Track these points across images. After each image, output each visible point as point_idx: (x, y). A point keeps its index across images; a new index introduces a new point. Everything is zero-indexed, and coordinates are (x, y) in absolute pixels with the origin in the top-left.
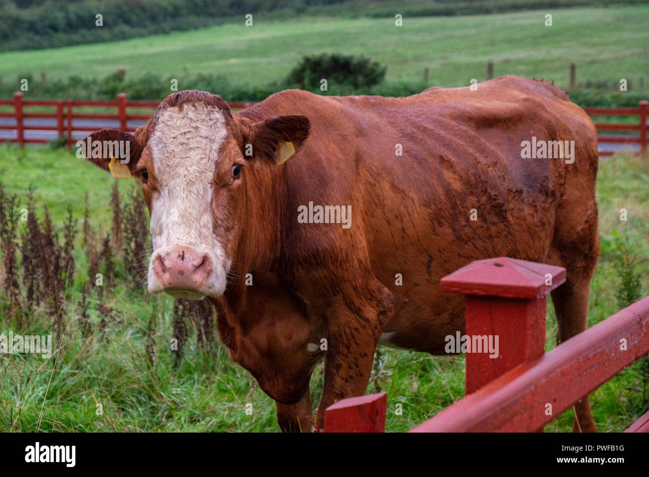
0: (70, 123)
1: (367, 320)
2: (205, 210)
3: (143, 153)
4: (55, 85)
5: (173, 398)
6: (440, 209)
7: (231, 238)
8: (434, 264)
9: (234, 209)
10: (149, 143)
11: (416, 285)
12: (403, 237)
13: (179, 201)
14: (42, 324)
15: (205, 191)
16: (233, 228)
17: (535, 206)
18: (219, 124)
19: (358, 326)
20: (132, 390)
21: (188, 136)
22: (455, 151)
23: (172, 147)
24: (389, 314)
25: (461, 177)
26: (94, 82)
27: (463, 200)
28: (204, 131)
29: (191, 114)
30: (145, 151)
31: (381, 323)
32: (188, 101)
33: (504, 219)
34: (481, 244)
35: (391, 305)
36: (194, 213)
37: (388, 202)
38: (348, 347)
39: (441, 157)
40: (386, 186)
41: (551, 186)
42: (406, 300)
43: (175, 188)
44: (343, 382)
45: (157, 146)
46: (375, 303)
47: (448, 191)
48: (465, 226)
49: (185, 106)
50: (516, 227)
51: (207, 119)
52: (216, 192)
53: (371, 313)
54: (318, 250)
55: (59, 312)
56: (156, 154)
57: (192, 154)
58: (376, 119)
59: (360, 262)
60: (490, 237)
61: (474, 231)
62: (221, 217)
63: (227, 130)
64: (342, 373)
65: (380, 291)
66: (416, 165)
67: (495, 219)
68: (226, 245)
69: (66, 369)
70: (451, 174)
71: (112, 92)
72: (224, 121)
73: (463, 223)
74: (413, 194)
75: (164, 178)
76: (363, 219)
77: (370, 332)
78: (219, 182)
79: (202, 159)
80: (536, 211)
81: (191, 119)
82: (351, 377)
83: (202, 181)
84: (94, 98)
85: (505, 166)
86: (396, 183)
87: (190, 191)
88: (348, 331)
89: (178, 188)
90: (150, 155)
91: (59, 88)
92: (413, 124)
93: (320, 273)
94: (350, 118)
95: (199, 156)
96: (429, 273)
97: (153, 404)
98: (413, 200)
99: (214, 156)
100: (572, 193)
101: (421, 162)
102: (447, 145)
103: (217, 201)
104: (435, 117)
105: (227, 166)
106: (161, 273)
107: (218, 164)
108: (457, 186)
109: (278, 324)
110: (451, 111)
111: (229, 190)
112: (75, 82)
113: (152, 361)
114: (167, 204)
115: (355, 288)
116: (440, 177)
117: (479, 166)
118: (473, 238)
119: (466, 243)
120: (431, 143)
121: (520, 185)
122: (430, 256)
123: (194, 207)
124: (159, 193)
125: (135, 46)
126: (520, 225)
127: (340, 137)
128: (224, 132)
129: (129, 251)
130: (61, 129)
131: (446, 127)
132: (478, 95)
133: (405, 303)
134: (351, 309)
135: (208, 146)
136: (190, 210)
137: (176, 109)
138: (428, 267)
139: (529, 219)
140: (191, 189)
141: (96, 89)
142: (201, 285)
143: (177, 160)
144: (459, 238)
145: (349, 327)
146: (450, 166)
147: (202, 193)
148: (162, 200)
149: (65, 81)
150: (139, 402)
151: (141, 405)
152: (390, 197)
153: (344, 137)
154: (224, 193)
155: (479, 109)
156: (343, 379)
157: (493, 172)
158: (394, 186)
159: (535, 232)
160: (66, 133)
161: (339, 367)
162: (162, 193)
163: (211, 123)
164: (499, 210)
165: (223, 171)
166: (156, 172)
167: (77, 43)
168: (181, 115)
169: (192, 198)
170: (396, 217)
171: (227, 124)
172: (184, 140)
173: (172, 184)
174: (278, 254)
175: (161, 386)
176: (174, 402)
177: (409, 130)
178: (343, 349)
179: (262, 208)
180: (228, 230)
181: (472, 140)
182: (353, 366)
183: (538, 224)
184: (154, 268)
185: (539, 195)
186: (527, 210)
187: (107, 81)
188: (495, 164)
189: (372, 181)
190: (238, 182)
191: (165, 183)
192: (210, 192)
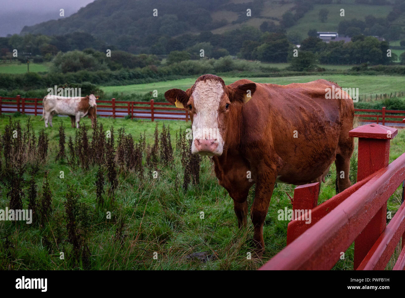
0: (132, 110)
1: (273, 169)
2: (215, 121)
3: (190, 99)
4: (126, 97)
5: (185, 204)
6: (300, 127)
7: (224, 133)
8: (297, 148)
9: (226, 121)
10: (192, 94)
11: (290, 157)
12: (286, 138)
13: (205, 117)
14: (132, 176)
15: (215, 113)
16: (225, 129)
17: (335, 128)
18: (220, 88)
19: (269, 172)
20: (169, 201)
21: (208, 92)
22: (305, 106)
23: (202, 96)
24: (281, 167)
25: (308, 116)
26: (141, 96)
27: (309, 124)
28: (214, 90)
29: (209, 84)
30: (191, 98)
31: (278, 171)
32: (208, 78)
33: (324, 132)
34: (315, 141)
35: (282, 164)
36: (211, 122)
37: (281, 124)
38: (265, 180)
39: (300, 107)
40: (280, 117)
41: (339, 120)
42: (286, 163)
43: (203, 112)
44: (263, 194)
45: (196, 95)
46: (276, 163)
47: (303, 120)
48: (309, 134)
49: (207, 80)
50: (328, 135)
51: (216, 85)
52: (219, 114)
53: (274, 167)
54: (255, 141)
55: (142, 170)
56: (195, 99)
57: (210, 99)
58: (275, 92)
59: (271, 146)
60: (319, 138)
61: (313, 137)
62: (221, 124)
63: (224, 90)
64: (263, 190)
65: (277, 158)
66: (291, 110)
67: (320, 132)
68: (223, 135)
69: (144, 192)
70: (304, 114)
71: (148, 100)
72: (222, 87)
73: (308, 133)
74: (290, 121)
75: (199, 108)
76: (271, 130)
77: (274, 175)
78: (221, 110)
79: (214, 101)
80: (335, 129)
81: (209, 85)
82: (266, 192)
83: (214, 109)
84: (141, 101)
85: (323, 112)
86: (284, 117)
87: (209, 113)
88: (265, 173)
89: (204, 112)
90: (193, 100)
91: (128, 98)
92: (289, 95)
93: (256, 150)
94: (266, 91)
95: (213, 100)
96: (295, 152)
97: (178, 206)
98: (290, 124)
99: (219, 100)
100: (345, 124)
101: (293, 109)
102: (302, 103)
103: (220, 118)
104: (297, 92)
105: (224, 104)
106: (198, 145)
107: (220, 103)
108: (306, 119)
109: (238, 171)
110: (302, 91)
111: (224, 114)
112: (134, 95)
113: (177, 190)
114: (200, 118)
115: (269, 157)
116: (300, 115)
117: (314, 111)
118: (312, 139)
119: (310, 141)
120: (296, 102)
121: (329, 119)
122: (296, 145)
123: (211, 119)
124: (196, 114)
125: (154, 85)
126: (330, 135)
127: (262, 98)
128: (222, 91)
129: (162, 151)
130: (129, 112)
131: (301, 96)
132: (312, 85)
133: (286, 164)
134: (267, 165)
135: (216, 96)
136: (209, 121)
137: (203, 81)
138: (295, 150)
139: (333, 133)
140: (210, 112)
141: (142, 98)
142: (214, 150)
143: (204, 101)
144: (307, 139)
145: (266, 172)
146: (304, 111)
147: (214, 114)
148: (197, 117)
149: (130, 95)
150: (172, 206)
151: (172, 207)
152: (281, 122)
153: (264, 98)
154: (222, 115)
155: (313, 90)
156: (263, 192)
157: (319, 114)
158: (283, 118)
159: (335, 137)
160: (131, 114)
161: (262, 188)
162: (198, 114)
163: (217, 87)
164: (322, 129)
165: (222, 106)
166: (195, 106)
167: (133, 84)
168: (205, 84)
169: (210, 116)
170: (284, 130)
171: (223, 88)
172: (206, 94)
173: (202, 110)
174: (239, 142)
175: (180, 200)
176: (185, 206)
177: (288, 97)
178: (264, 181)
179: (234, 124)
180: (223, 129)
181: (311, 101)
182: (267, 187)
183: (336, 134)
184: (195, 143)
185: (336, 124)
186: (332, 129)
187: (146, 95)
188: (320, 111)
189: (274, 115)
190: (228, 111)
191: (199, 110)
192: (217, 114)
